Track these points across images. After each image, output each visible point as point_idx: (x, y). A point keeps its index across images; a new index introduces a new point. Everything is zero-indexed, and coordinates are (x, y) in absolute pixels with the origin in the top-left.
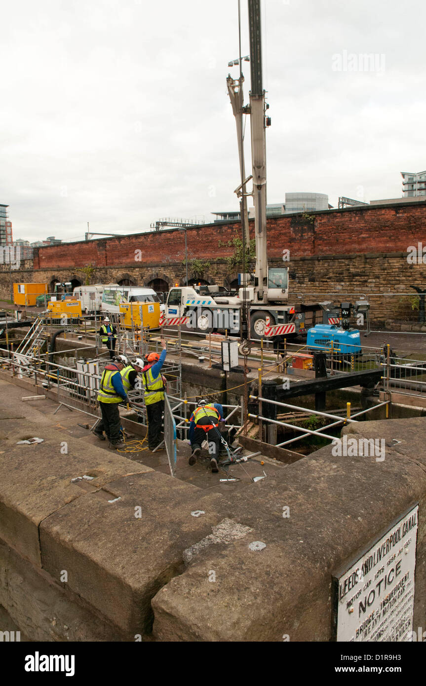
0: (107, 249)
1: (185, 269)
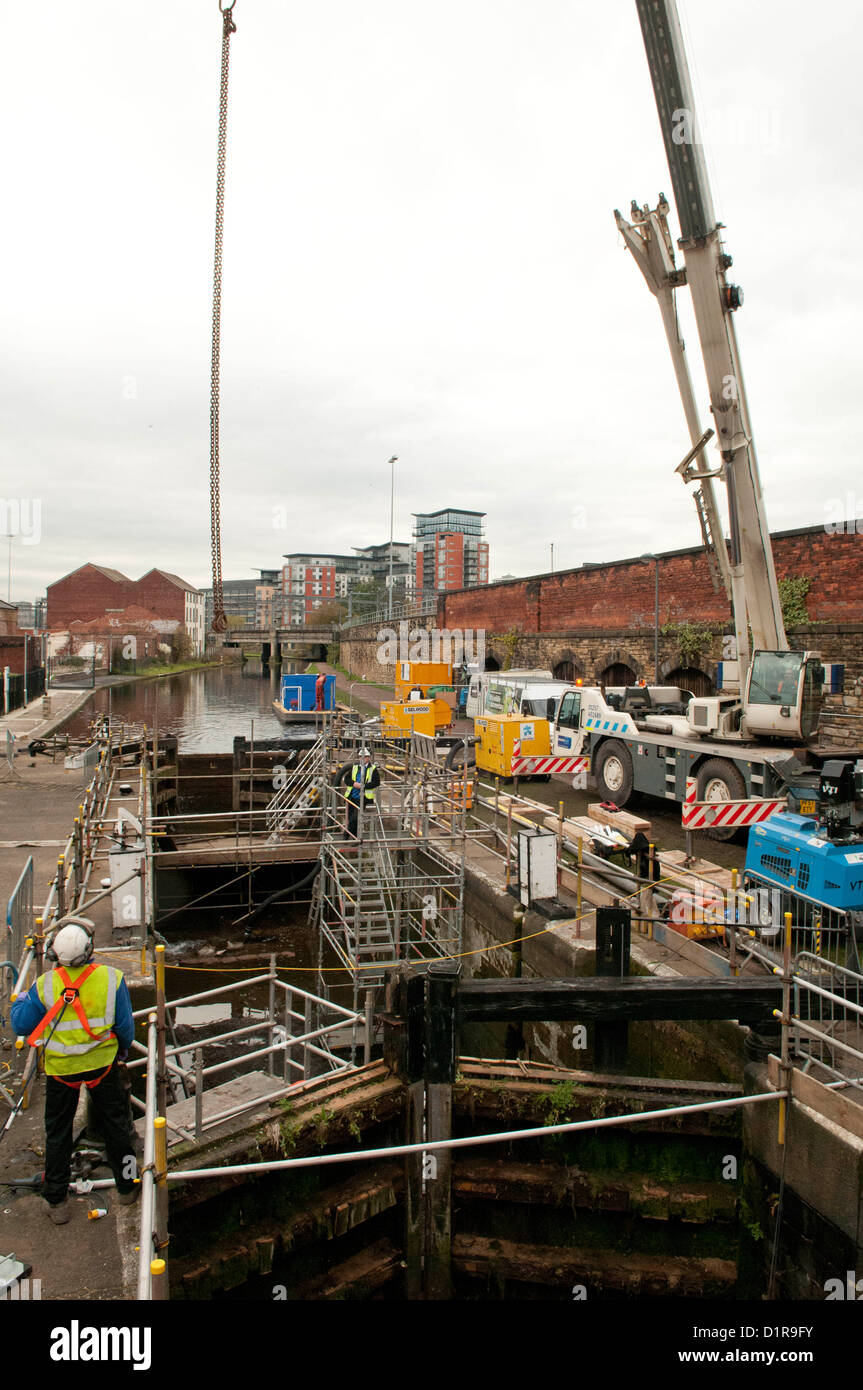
0: (541, 598)
1: (667, 645)
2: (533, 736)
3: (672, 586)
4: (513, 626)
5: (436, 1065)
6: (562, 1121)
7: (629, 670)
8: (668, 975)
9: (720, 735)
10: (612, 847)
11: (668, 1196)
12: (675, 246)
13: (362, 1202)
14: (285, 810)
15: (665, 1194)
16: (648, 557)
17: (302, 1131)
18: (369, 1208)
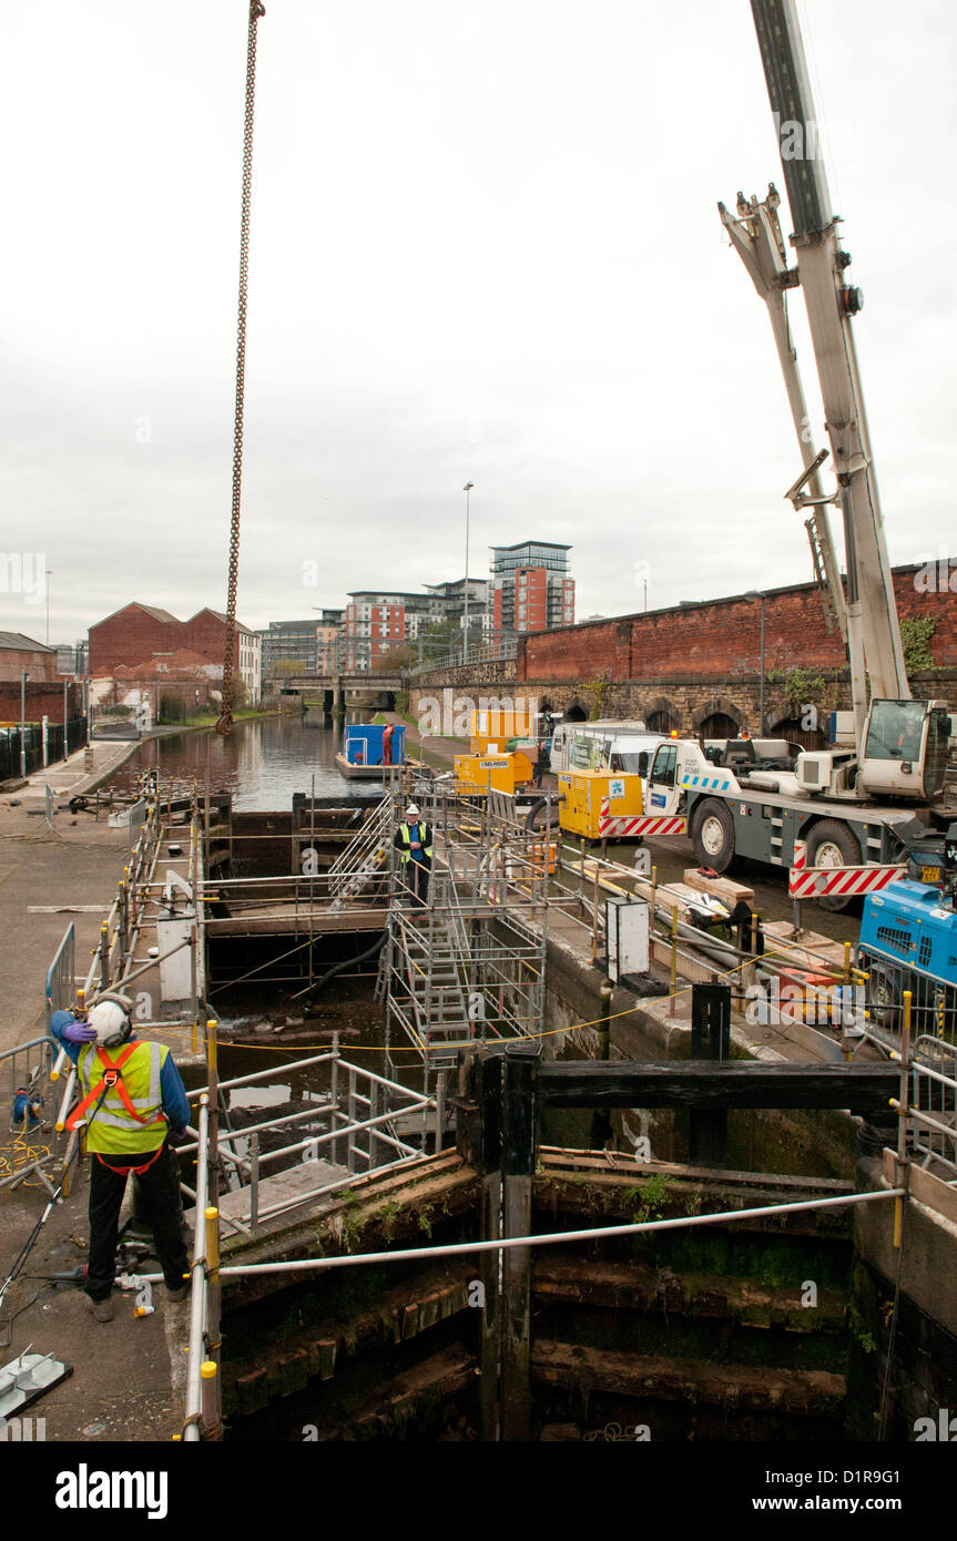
0: (633, 640)
1: (773, 693)
2: (623, 793)
3: (779, 627)
4: (601, 671)
5: (514, 1154)
6: (652, 1218)
7: (731, 721)
8: (772, 1059)
9: (833, 793)
10: (711, 917)
11: (770, 1303)
12: (787, 242)
13: (432, 1302)
14: (349, 874)
15: (767, 1300)
16: (753, 595)
17: (367, 1225)
18: (440, 1309)
